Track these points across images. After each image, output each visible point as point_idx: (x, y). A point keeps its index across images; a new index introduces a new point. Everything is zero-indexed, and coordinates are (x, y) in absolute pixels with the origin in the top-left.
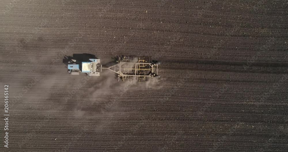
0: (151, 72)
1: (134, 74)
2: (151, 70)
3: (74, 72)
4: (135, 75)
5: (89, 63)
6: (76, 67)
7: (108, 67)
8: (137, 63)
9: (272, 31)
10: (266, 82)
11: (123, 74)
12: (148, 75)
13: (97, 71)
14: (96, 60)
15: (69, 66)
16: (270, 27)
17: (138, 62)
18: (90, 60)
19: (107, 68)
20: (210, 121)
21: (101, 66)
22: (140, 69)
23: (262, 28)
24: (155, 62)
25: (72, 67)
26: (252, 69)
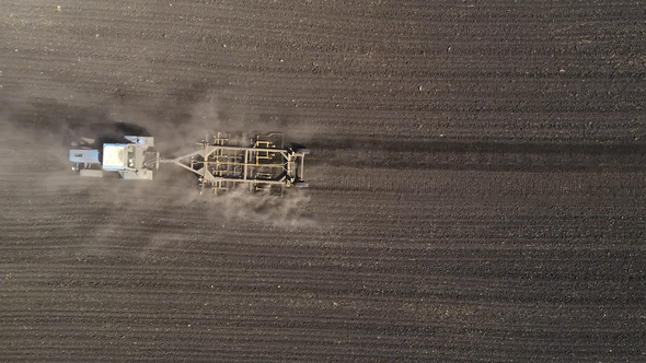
0: (285, 173)
1: (242, 178)
2: (286, 167)
3: (87, 168)
4: (245, 180)
5: (121, 147)
6: (90, 156)
7: (173, 158)
8: (251, 150)
9: (386, 58)
10: (371, 190)
11: (215, 176)
12: (278, 179)
13: (144, 167)
14: (142, 140)
15: (73, 152)
16: (382, 49)
17: (252, 147)
18: (128, 138)
19: (172, 161)
20: (222, 288)
21: (158, 154)
22: (257, 164)
23: (363, 51)
24: (297, 147)
25: (80, 156)
26: (333, 156)
